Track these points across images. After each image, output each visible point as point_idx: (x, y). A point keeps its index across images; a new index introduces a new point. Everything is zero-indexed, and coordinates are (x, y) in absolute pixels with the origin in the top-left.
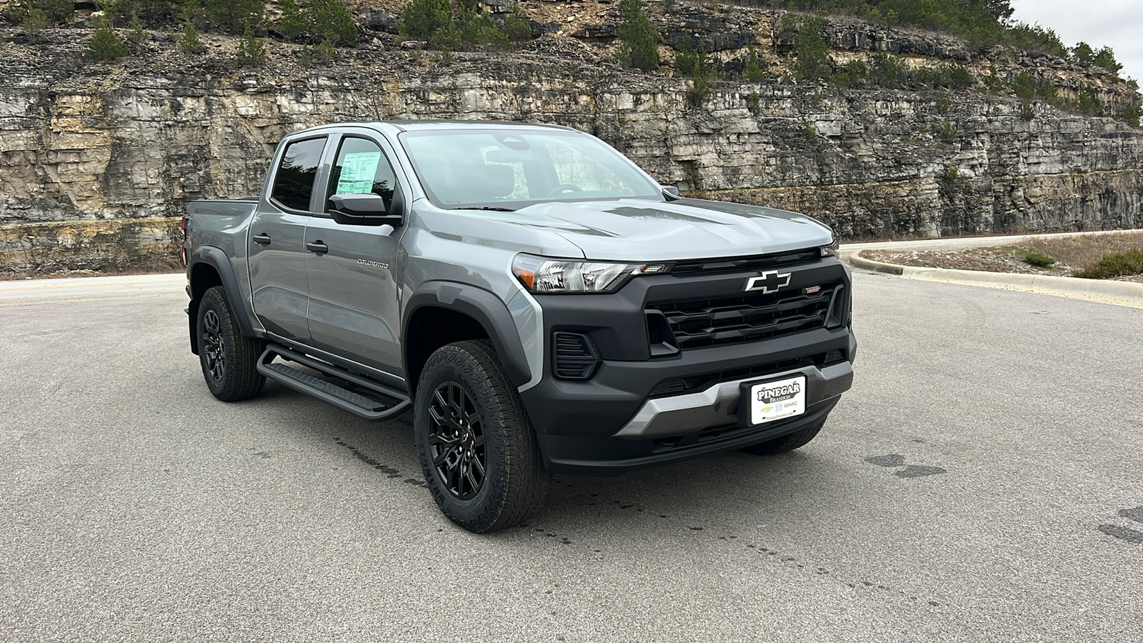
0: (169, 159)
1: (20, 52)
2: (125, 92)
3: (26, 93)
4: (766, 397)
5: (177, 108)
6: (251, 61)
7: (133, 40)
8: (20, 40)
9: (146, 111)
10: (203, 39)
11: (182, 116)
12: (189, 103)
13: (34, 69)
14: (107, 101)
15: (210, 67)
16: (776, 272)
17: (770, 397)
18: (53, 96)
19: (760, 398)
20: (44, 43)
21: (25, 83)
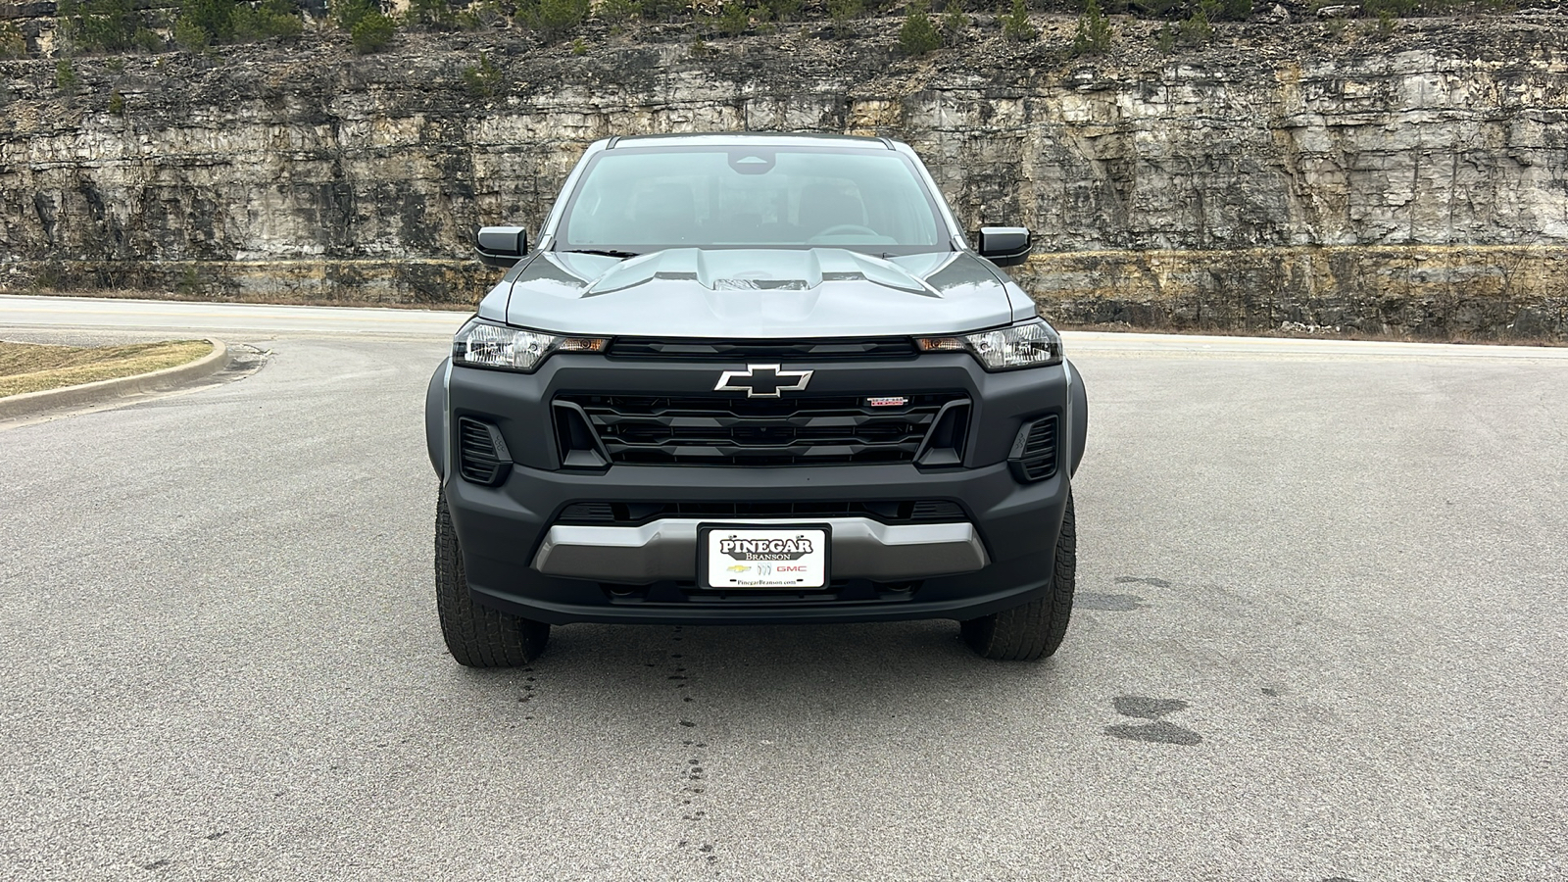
0: (970, 180)
1: (822, 50)
2: (927, 96)
3: (822, 99)
4: (738, 550)
5: (987, 113)
6: (1090, 48)
7: (950, 27)
8: (827, 35)
9: (949, 118)
10: (1034, 21)
11: (993, 124)
12: (1004, 107)
13: (836, 69)
14: (908, 106)
15: (1038, 59)
16: (776, 367)
17: (745, 551)
18: (850, 102)
19: (726, 550)
20: (849, 37)
21: (822, 87)
